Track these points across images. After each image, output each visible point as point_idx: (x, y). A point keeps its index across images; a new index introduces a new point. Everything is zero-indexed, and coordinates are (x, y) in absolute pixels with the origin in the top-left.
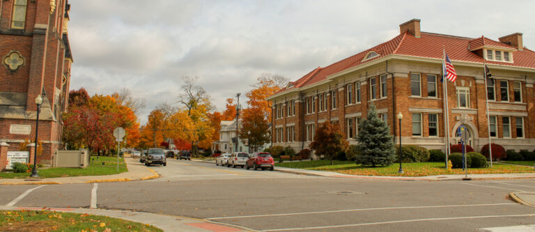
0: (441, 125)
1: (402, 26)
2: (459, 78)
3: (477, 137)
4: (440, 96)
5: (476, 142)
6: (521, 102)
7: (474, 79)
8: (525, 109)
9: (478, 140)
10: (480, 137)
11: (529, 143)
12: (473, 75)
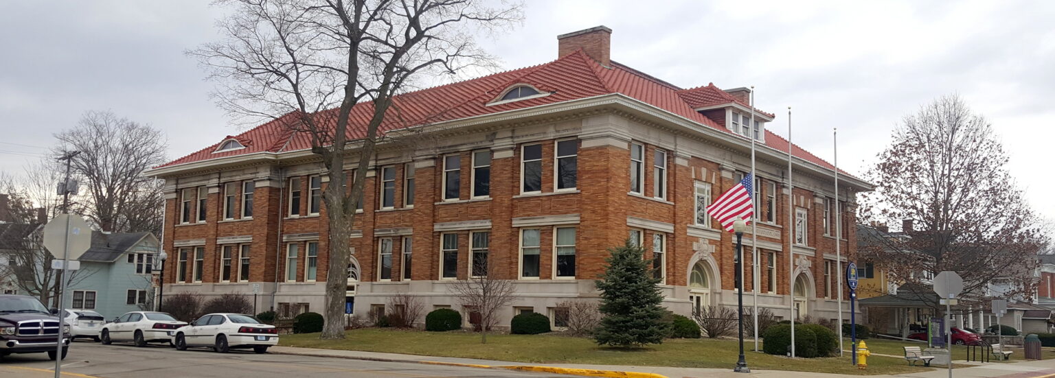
0: (671, 260)
1: (564, 40)
2: (697, 161)
3: (718, 288)
4: (672, 198)
5: (718, 296)
6: (773, 223)
7: (720, 168)
8: (779, 238)
9: (720, 293)
10: (723, 287)
11: (783, 304)
12: (719, 161)
